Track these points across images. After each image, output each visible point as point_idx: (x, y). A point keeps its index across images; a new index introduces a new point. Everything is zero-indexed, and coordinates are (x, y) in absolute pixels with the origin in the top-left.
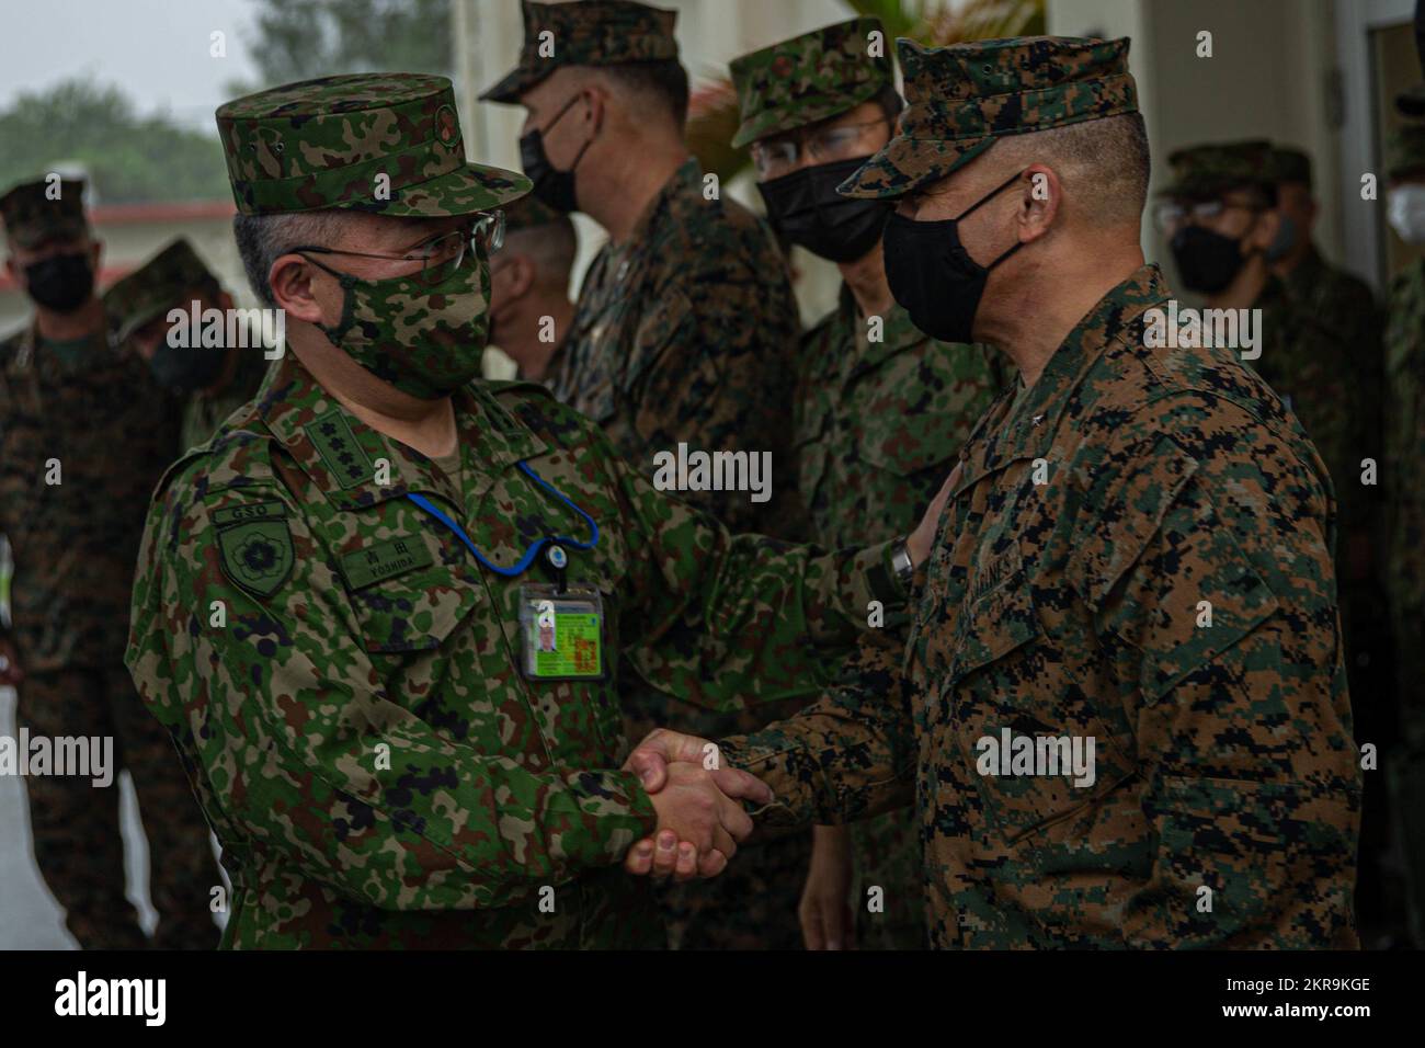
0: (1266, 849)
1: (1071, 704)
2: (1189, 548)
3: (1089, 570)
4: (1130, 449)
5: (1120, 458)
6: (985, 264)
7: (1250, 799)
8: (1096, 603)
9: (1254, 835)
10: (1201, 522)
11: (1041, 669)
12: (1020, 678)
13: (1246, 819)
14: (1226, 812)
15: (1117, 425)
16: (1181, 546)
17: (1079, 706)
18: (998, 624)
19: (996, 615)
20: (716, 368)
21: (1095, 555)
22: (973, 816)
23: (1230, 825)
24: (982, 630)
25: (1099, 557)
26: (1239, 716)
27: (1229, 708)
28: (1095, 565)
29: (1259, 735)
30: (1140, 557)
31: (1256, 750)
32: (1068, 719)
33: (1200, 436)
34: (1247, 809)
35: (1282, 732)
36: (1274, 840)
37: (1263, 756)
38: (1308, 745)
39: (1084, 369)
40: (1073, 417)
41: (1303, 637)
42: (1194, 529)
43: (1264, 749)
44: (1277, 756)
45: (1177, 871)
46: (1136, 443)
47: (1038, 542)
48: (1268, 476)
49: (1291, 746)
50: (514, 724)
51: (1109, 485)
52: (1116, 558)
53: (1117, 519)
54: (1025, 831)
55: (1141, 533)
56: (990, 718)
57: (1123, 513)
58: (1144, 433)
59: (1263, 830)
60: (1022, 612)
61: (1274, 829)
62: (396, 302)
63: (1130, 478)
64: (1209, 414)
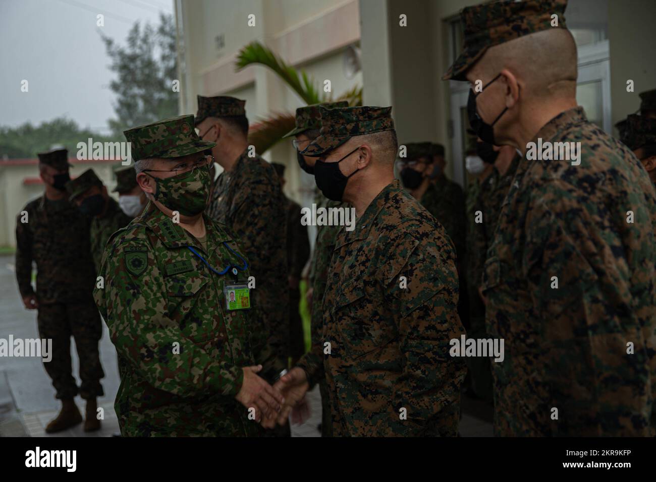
0: (441, 362)
1: (375, 317)
2: (416, 268)
3: (384, 275)
4: (397, 237)
5: (393, 240)
6: (347, 176)
7: (436, 347)
8: (386, 285)
9: (437, 358)
10: (420, 260)
11: (366, 306)
12: (358, 308)
13: (434, 353)
14: (429, 351)
15: (392, 230)
16: (414, 268)
17: (377, 317)
18: (352, 291)
19: (351, 289)
20: (258, 210)
21: (386, 270)
22: (342, 352)
23: (429, 355)
24: (346, 293)
25: (387, 271)
26: (432, 321)
27: (429, 318)
28: (386, 273)
29: (439, 327)
30: (401, 271)
31: (438, 331)
32: (374, 322)
33: (419, 233)
34: (435, 350)
35: (446, 325)
36: (443, 360)
37: (440, 333)
38: (453, 330)
39: (378, 212)
40: (376, 227)
41: (452, 296)
42: (418, 263)
43: (440, 331)
44: (444, 333)
45: (413, 369)
46: (398, 236)
47: (365, 266)
48: (439, 246)
49: (448, 330)
50: (216, 323)
51: (390, 248)
52: (393, 271)
53: (393, 259)
54: (359, 356)
55: (402, 263)
56: (348, 321)
57: (395, 257)
58: (401, 232)
59: (440, 357)
60: (360, 288)
61: (443, 356)
62: (171, 185)
63: (397, 246)
64: (421, 226)
